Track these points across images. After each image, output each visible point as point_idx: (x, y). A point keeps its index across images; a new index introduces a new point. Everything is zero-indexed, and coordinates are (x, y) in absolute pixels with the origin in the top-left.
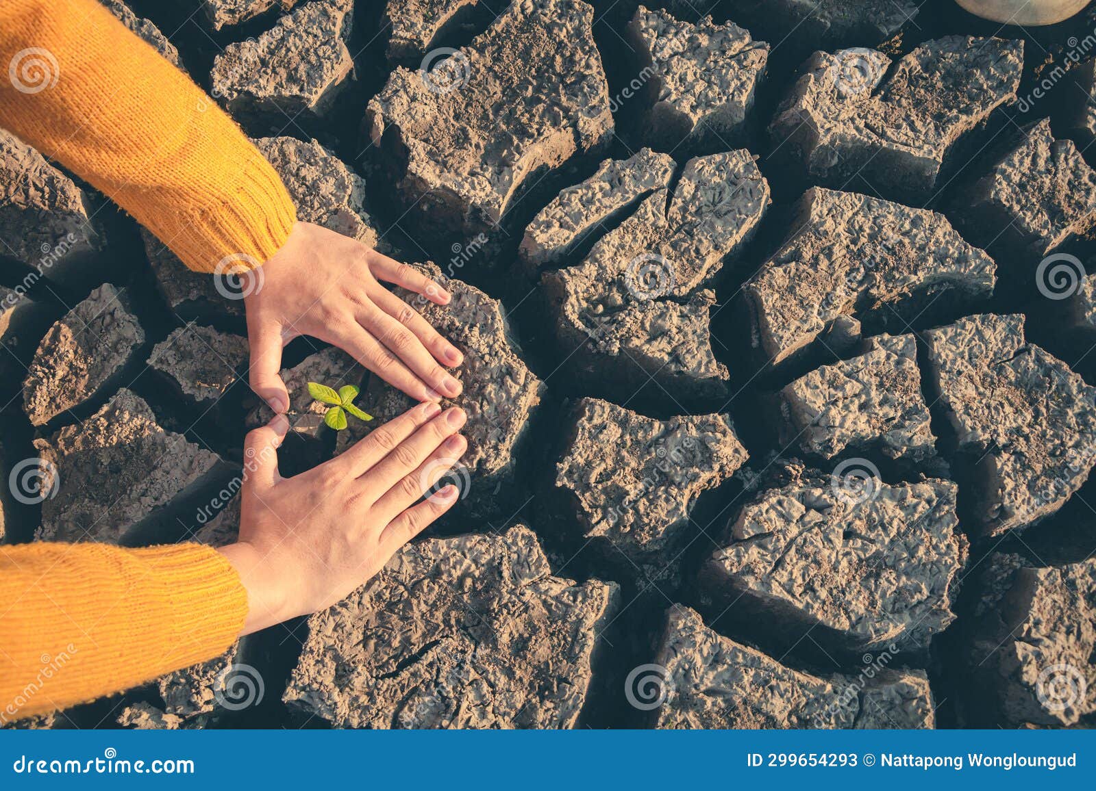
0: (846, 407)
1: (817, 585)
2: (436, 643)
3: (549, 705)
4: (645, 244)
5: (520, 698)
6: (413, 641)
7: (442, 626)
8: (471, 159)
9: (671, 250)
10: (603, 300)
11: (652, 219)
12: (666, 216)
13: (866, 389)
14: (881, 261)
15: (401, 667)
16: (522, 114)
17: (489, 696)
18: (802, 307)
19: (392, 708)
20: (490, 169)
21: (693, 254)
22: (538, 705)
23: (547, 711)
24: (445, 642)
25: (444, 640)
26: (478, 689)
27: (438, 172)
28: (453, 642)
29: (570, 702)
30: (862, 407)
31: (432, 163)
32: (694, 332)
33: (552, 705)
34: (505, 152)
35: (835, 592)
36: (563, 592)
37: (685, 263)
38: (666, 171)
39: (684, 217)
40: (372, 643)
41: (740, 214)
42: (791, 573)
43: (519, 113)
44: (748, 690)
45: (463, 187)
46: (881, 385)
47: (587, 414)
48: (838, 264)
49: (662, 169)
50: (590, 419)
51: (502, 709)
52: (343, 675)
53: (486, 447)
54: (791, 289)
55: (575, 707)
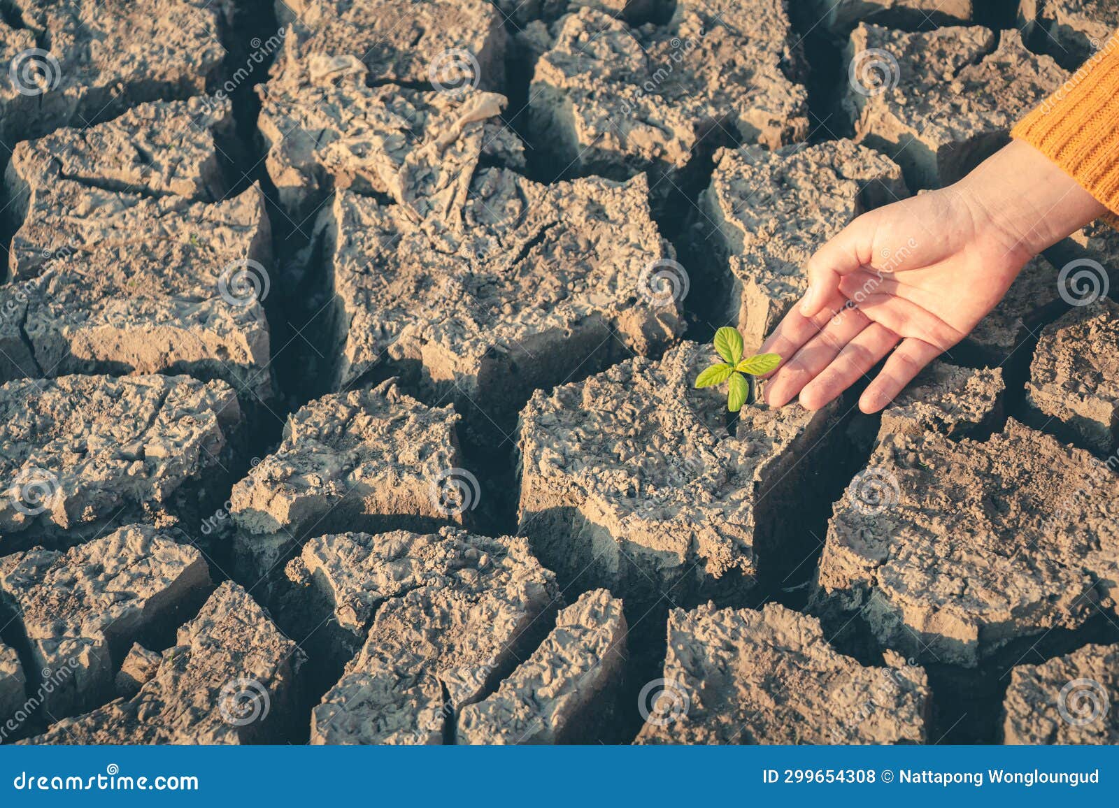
0: (122, 561)
1: (107, 400)
2: (515, 262)
3: (371, 253)
4: (457, 648)
5: (403, 250)
6: (541, 258)
7: (517, 278)
8: (746, 667)
9: (420, 652)
10: (485, 571)
11: (462, 673)
12: (443, 683)
13: (99, 588)
14: (116, 731)
15: (541, 236)
16: (707, 738)
17: (436, 238)
18: (215, 641)
19: (531, 206)
20: (711, 660)
21: (387, 655)
22: (381, 250)
23: (370, 247)
24: (507, 265)
25: (508, 266)
26: (451, 243)
27: (780, 637)
28: (497, 269)
29: (348, 258)
30: (99, 569)
31: (794, 647)
32: (350, 576)
33: (367, 253)
34: (702, 685)
35: (84, 401)
36: (398, 332)
37: (394, 643)
38: (468, 724)
39: (418, 692)
40: (583, 245)
41: (339, 703)
42: (143, 399)
43: (713, 737)
44: (158, 307)
45: (733, 619)
46: (81, 597)
47: (447, 461)
48: (180, 709)
49: (473, 724)
50: (441, 458)
51: (417, 238)
52: (596, 212)
53: (552, 410)
54: (237, 656)
55: (342, 256)
